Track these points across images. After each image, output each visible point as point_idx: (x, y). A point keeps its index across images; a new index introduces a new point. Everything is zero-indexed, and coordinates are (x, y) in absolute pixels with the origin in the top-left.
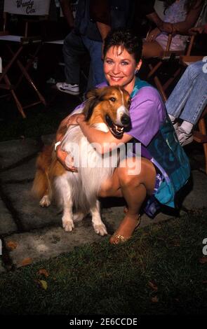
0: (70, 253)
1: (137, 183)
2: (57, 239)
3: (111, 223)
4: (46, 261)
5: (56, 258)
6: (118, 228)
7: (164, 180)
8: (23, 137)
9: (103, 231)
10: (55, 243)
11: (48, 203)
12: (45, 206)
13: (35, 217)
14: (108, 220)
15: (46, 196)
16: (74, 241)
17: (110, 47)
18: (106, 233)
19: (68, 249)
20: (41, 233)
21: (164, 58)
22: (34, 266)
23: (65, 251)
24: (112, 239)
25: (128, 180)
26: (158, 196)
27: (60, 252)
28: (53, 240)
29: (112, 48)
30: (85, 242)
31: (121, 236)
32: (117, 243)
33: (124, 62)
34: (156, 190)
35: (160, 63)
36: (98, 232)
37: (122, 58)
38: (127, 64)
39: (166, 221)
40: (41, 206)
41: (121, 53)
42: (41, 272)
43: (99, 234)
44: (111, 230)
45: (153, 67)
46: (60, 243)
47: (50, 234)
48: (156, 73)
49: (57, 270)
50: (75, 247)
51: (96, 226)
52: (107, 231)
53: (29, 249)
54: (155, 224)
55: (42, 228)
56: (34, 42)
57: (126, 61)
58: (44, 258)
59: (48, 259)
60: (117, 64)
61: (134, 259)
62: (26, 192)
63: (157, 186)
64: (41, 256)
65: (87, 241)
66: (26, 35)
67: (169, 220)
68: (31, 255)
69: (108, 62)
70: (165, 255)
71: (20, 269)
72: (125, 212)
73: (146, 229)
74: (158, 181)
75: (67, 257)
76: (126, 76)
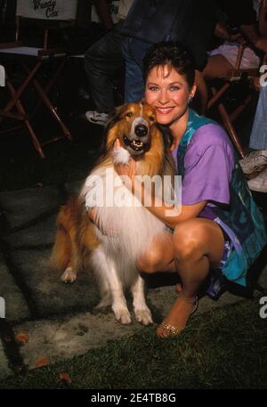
0: (102, 350)
1: (199, 255)
2: (84, 329)
3: (158, 307)
4: (68, 361)
5: (82, 356)
6: (168, 313)
7: (233, 249)
8: (40, 184)
9: (148, 319)
10: (81, 334)
11: (73, 277)
12: (69, 281)
13: (55, 298)
14: (154, 303)
15: (69, 269)
16: (108, 332)
17: (152, 67)
18: (151, 321)
19: (99, 344)
20: (62, 321)
21: (232, 79)
22: (52, 367)
23: (96, 347)
24: (159, 331)
25: (187, 251)
26: (225, 271)
27: (89, 348)
28: (78, 330)
29: (155, 69)
30: (122, 334)
31: (171, 327)
32: (166, 335)
33: (173, 87)
34: (224, 262)
35: (227, 85)
36: (140, 320)
37: (169, 81)
38: (177, 88)
39: (233, 305)
40: (64, 282)
41: (168, 75)
42: (61, 377)
43: (141, 323)
44: (158, 317)
45: (218, 90)
46: (87, 336)
47: (75, 321)
48: (222, 100)
49: (84, 374)
50: (109, 341)
51: (138, 311)
52: (153, 318)
53: (46, 342)
54: (218, 309)
55: (65, 314)
56: (56, 55)
57: (176, 85)
58: (66, 357)
59: (71, 357)
60: (164, 89)
61: (190, 359)
62: (43, 262)
63: (224, 258)
64: (62, 353)
65: (125, 333)
66: (45, 46)
67: (237, 304)
68: (49, 352)
69: (151, 89)
70: (233, 354)
71: (32, 371)
72: (177, 292)
73: (206, 316)
74: (226, 251)
75: (97, 355)
76: (178, 105)
